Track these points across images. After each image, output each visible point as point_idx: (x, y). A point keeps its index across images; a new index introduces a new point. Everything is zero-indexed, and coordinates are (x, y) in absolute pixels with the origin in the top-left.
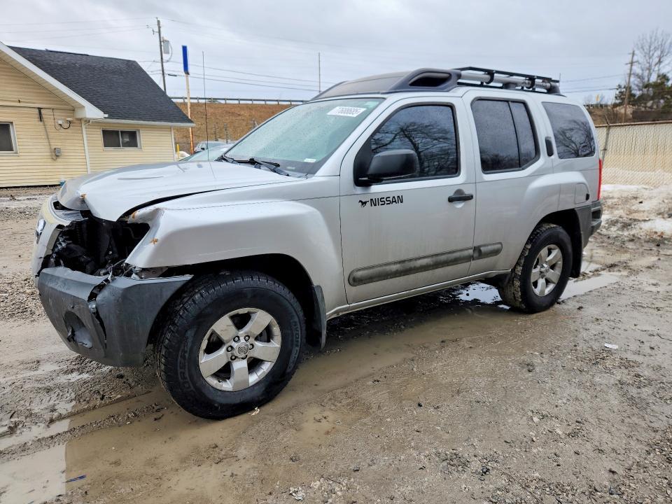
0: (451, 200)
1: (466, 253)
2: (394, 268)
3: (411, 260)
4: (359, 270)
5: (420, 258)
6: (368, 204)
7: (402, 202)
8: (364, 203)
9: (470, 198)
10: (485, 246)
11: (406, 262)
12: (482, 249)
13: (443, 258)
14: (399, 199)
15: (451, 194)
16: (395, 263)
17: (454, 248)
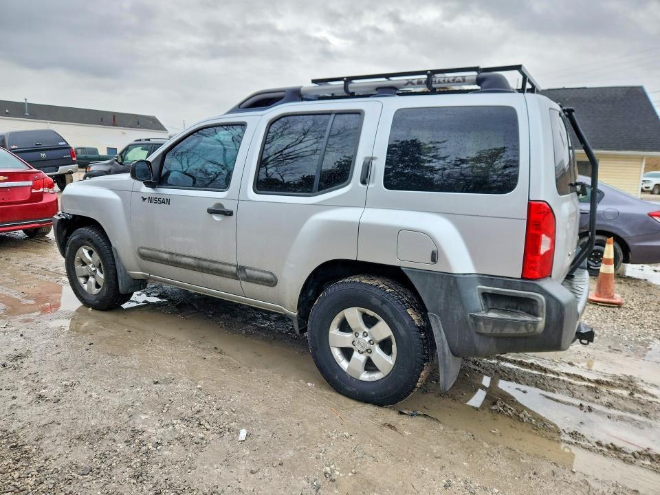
0: (211, 211)
1: (228, 268)
2: (166, 256)
3: (177, 255)
4: (145, 248)
5: (184, 256)
6: (147, 200)
7: (169, 204)
8: (144, 199)
9: (230, 213)
10: (251, 269)
11: (174, 255)
12: (247, 271)
13: (206, 264)
14: (167, 202)
15: (211, 205)
16: (166, 253)
17: (216, 259)
